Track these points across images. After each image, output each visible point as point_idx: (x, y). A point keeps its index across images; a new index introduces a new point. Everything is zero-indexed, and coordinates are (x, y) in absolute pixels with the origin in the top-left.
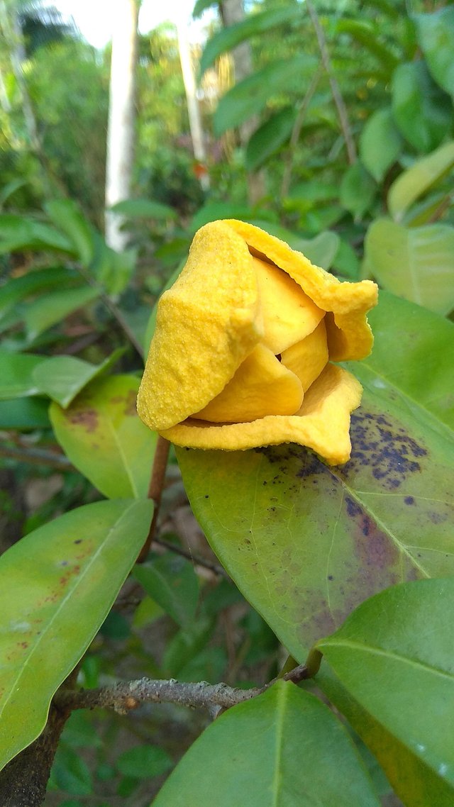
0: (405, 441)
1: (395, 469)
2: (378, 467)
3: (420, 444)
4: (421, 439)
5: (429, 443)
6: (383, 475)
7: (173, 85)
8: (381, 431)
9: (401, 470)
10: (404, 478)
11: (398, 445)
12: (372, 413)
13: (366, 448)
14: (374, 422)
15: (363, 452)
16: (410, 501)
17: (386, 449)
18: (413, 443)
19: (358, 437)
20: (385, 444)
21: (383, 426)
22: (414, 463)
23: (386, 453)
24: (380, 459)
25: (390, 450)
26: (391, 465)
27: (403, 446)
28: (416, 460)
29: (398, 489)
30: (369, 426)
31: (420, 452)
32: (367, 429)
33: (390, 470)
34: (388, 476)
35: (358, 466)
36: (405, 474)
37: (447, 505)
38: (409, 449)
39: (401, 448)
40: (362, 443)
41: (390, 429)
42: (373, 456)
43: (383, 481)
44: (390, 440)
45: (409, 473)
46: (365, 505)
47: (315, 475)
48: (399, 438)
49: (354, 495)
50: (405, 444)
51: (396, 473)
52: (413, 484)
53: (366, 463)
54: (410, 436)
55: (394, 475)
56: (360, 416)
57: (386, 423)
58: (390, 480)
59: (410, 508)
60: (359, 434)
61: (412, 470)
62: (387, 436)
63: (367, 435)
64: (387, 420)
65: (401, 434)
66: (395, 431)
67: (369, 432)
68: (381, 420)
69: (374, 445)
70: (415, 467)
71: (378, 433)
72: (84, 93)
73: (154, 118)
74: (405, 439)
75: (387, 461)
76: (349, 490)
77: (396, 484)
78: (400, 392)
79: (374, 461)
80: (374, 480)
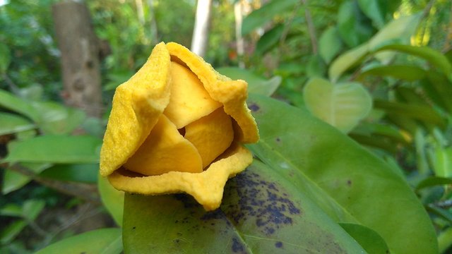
0: (286, 202)
1: (273, 221)
2: (260, 218)
3: (296, 205)
4: (297, 202)
5: (304, 206)
6: (263, 224)
7: (229, 17)
8: (269, 193)
9: (277, 221)
10: (278, 227)
11: (279, 204)
12: (266, 180)
13: (255, 204)
14: (266, 187)
15: (252, 206)
16: (279, 245)
17: (270, 206)
18: (291, 204)
19: (251, 195)
20: (270, 203)
21: (272, 191)
22: (288, 218)
23: (269, 209)
24: (264, 212)
25: (272, 207)
26: (271, 217)
27: (283, 205)
28: (290, 216)
29: (272, 235)
30: (262, 189)
31: (294, 210)
32: (259, 191)
33: (268, 221)
34: (267, 225)
35: (246, 216)
36: (279, 225)
37: (307, 251)
38: (287, 208)
39: (281, 207)
40: (253, 200)
41: (276, 192)
42: (259, 210)
43: (262, 228)
44: (274, 200)
45: (283, 224)
46: (246, 245)
47: (215, 220)
48: (281, 200)
49: (240, 237)
50: (285, 204)
51: (272, 223)
52: (284, 232)
53: (253, 214)
54: (290, 199)
55: (272, 225)
56: (257, 182)
57: (274, 188)
58: (267, 228)
59: (279, 250)
60: (252, 193)
61: (285, 222)
62: (273, 197)
63: (258, 195)
64: (275, 186)
65: (284, 197)
66: (280, 195)
67: (261, 193)
68: (272, 186)
69: (262, 202)
70: (289, 220)
71: (266, 194)
72: (183, 17)
73: (219, 33)
74: (286, 201)
75: (268, 215)
76: (237, 232)
77: (272, 231)
78: (301, 173)
79: (259, 214)
80: (256, 227)
